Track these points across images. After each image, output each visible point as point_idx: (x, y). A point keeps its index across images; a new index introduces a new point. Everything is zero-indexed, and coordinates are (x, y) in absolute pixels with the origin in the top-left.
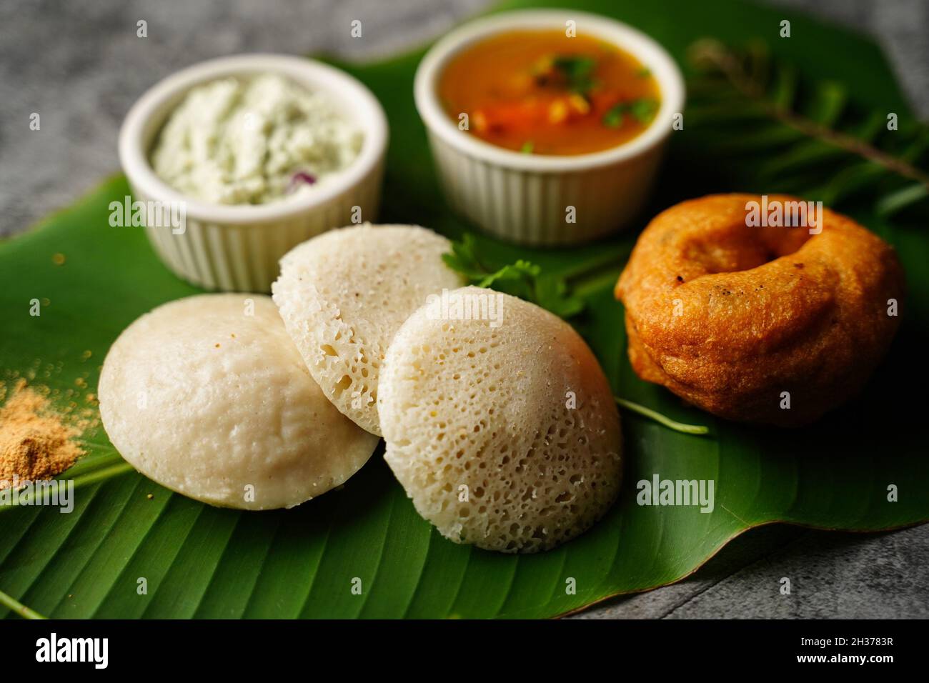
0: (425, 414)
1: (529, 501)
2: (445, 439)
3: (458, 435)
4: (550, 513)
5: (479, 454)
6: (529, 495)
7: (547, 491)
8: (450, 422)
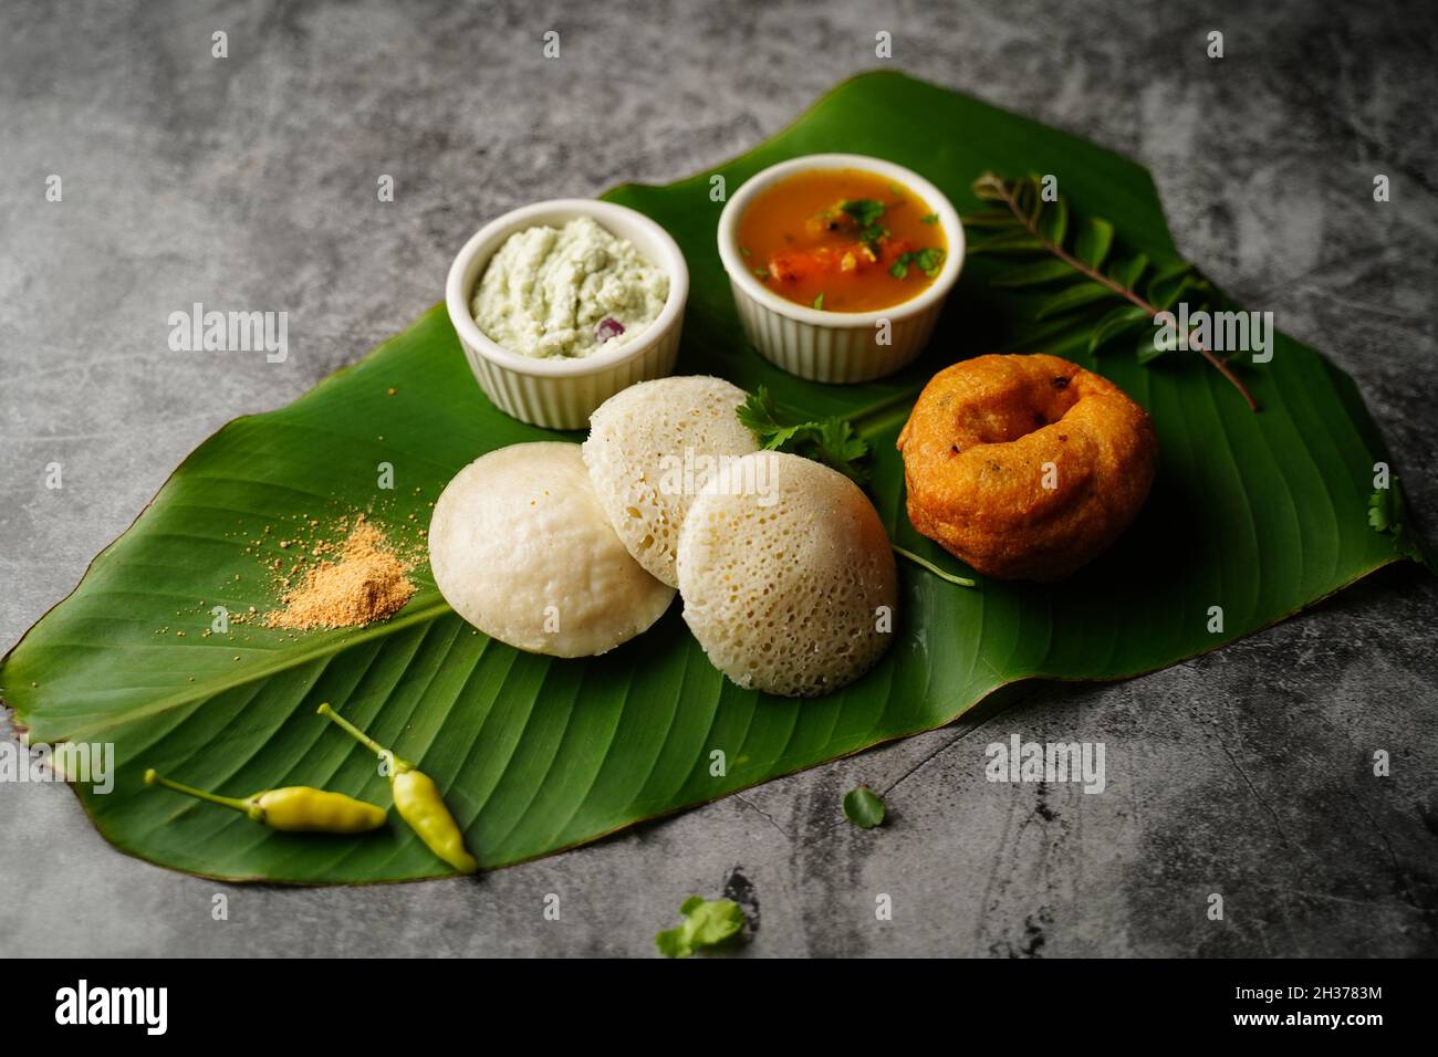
0: (719, 577)
1: (811, 654)
2: (737, 601)
3: (749, 597)
4: (830, 664)
5: (767, 615)
6: (812, 648)
7: (828, 644)
8: (742, 586)
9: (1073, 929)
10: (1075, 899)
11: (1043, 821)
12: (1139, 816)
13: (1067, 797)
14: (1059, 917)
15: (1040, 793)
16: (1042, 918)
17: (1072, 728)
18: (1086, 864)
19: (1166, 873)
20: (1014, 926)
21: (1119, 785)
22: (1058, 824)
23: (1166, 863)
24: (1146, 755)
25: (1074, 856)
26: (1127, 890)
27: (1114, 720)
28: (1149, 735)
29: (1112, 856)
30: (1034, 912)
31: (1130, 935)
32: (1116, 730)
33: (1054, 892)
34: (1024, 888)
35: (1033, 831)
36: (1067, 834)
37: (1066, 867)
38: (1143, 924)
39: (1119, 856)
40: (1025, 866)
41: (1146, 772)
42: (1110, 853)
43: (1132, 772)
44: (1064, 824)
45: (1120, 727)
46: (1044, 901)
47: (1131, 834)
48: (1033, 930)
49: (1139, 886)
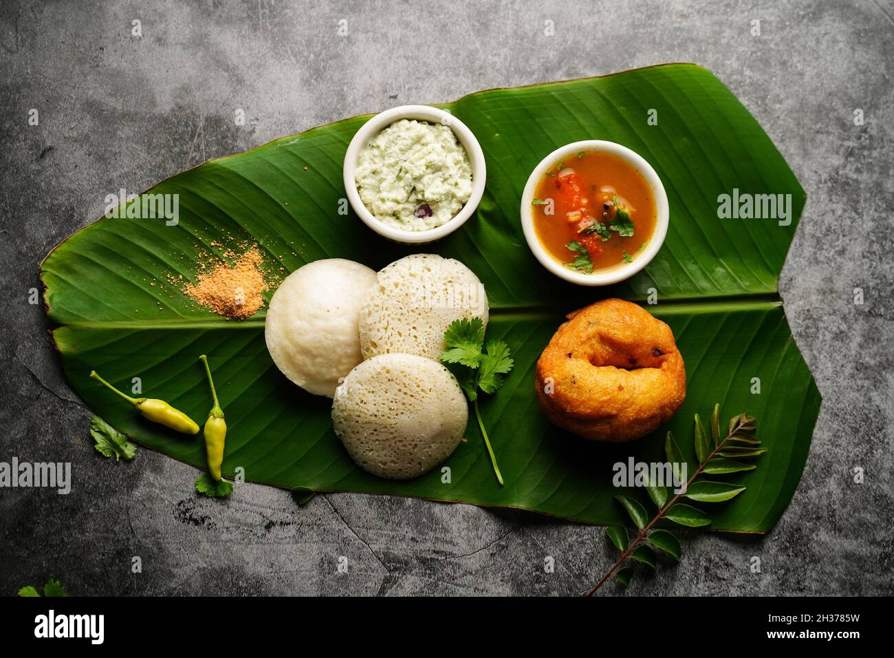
9: (205, 540)
10: (222, 541)
11: (265, 524)
12: (273, 574)
13: (280, 537)
14: (211, 533)
15: (281, 523)
16: (210, 524)
17: (322, 540)
18: (243, 546)
19: (241, 588)
20: (204, 510)
21: (290, 565)
22: (264, 532)
23: (246, 588)
24: (309, 579)
25: (246, 540)
26: (229, 568)
27: (330, 563)
28: (322, 581)
29: (247, 560)
30: (213, 520)
31: (204, 568)
32: (324, 563)
33: (225, 530)
34: (226, 515)
35: (258, 519)
36: (258, 537)
37: (239, 537)
38: (211, 575)
39: (248, 563)
40: (238, 516)
41: (299, 579)
42: (249, 558)
43: (298, 571)
44: (264, 535)
45: (326, 565)
46: (219, 525)
47: (262, 570)
48: (203, 520)
49: (232, 573)
